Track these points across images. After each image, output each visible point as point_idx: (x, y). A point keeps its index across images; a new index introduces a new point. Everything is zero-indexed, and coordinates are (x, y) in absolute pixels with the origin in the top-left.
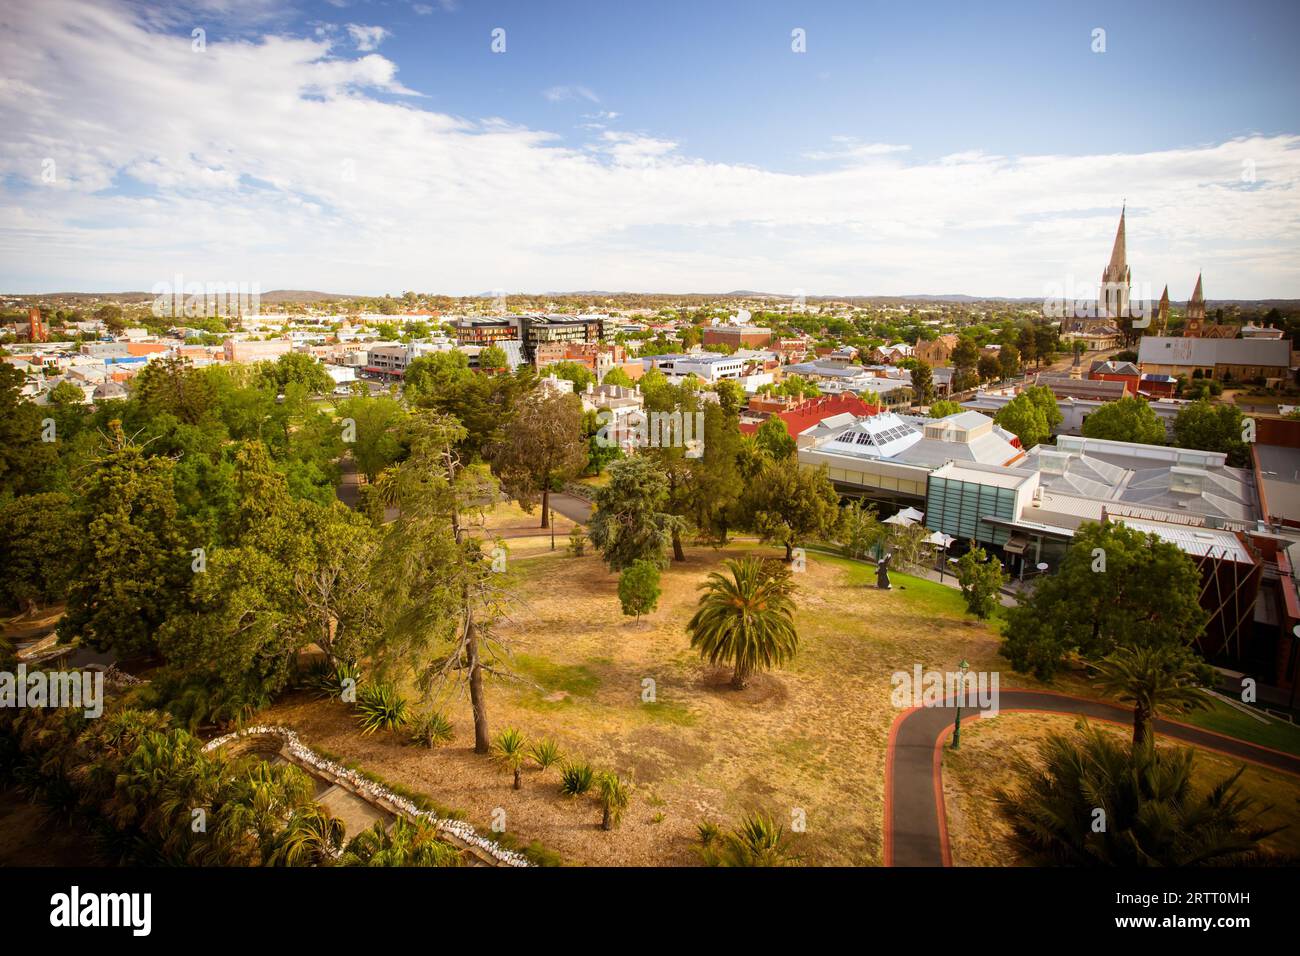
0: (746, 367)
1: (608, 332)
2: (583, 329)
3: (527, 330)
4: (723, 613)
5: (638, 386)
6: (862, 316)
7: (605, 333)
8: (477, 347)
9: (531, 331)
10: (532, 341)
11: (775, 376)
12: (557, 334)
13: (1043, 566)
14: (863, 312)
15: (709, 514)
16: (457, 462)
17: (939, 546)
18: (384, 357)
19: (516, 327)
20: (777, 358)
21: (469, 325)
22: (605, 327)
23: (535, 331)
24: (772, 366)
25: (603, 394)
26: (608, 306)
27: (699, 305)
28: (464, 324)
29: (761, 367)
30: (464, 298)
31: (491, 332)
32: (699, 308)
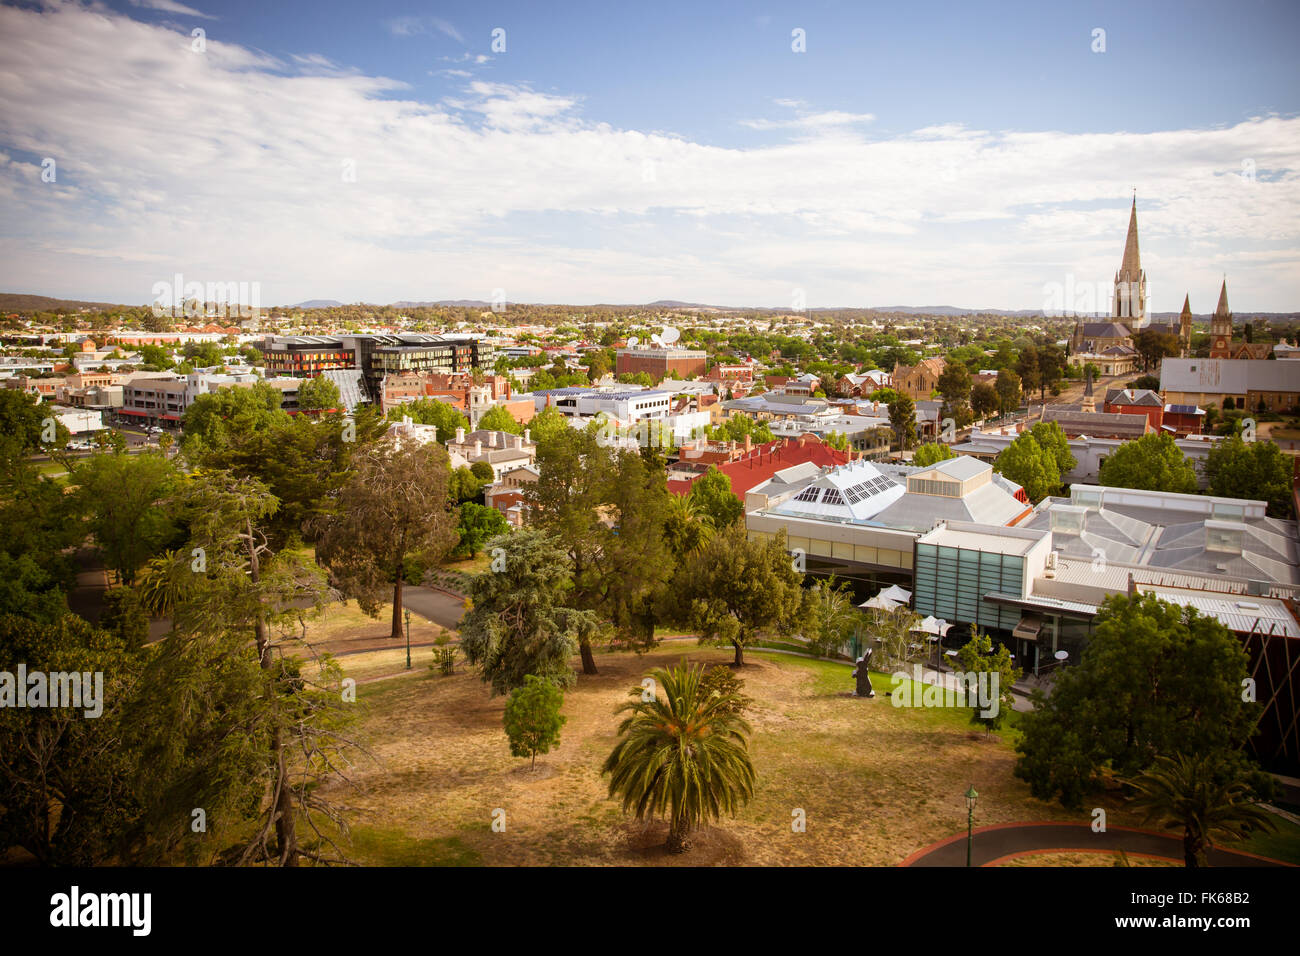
0: (675, 404)
1: (485, 358)
2: (450, 353)
3: (370, 356)
4: (652, 744)
5: (528, 431)
6: (824, 334)
7: (480, 358)
8: (295, 379)
9: (374, 356)
10: (377, 370)
11: (714, 414)
12: (412, 361)
13: (1062, 655)
14: (825, 329)
15: (629, 607)
16: (264, 546)
17: (933, 635)
18: (150, 394)
19: (353, 351)
20: (715, 391)
21: (283, 347)
22: (480, 350)
23: (381, 356)
24: (709, 402)
25: (479, 443)
26: (484, 321)
27: (610, 320)
28: (275, 347)
29: (694, 403)
30: (274, 309)
31: (315, 357)
32: (610, 324)
